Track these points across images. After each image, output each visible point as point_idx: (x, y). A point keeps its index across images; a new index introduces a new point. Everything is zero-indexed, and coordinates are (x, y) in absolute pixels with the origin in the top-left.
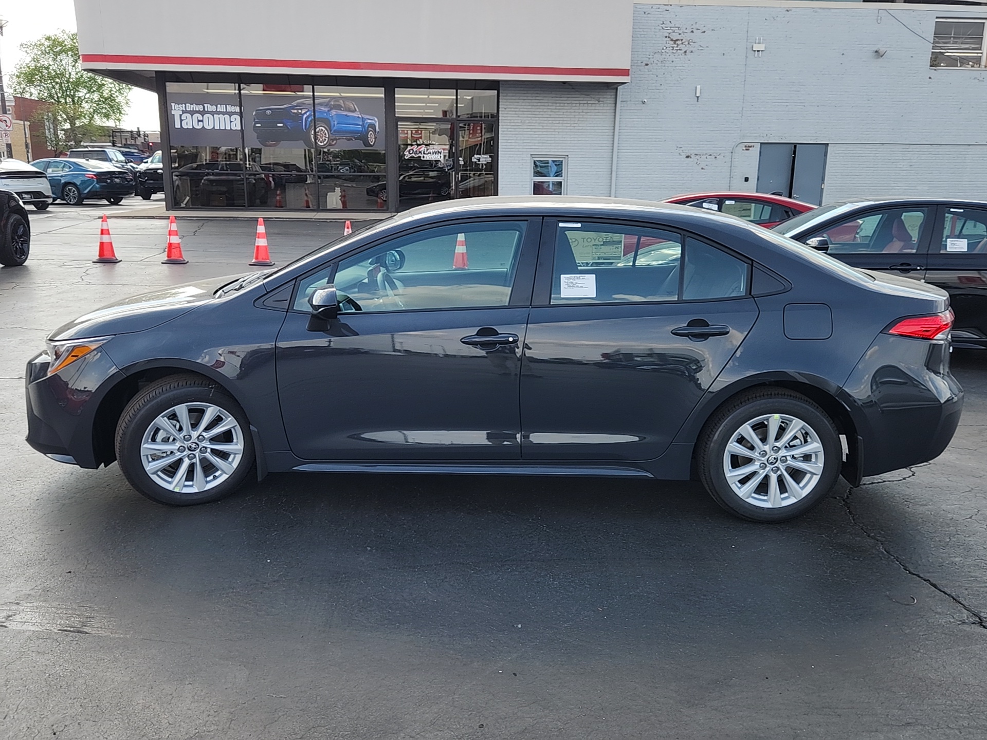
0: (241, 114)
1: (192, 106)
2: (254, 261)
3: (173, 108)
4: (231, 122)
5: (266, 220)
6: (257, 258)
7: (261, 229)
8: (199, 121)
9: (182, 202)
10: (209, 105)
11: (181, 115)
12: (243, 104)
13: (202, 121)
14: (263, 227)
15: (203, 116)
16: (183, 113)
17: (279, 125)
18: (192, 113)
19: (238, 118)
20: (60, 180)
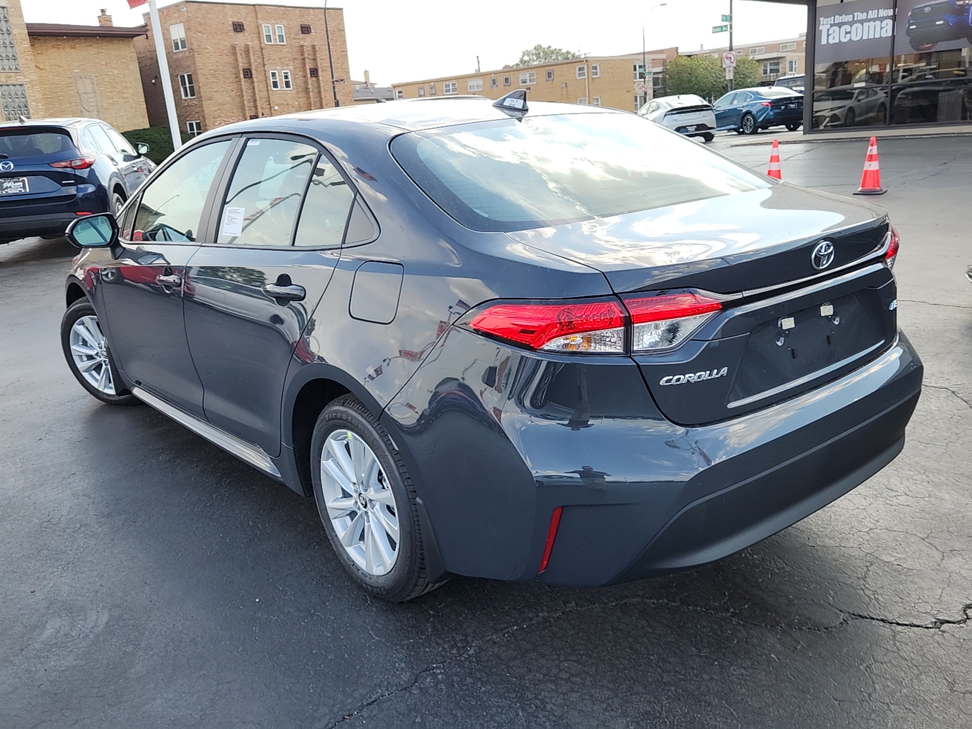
0: (894, 18)
1: (841, 17)
2: (860, 189)
3: (821, 23)
4: (882, 28)
5: (879, 139)
6: (863, 186)
7: (874, 150)
8: (847, 33)
9: (821, 124)
10: (859, 13)
11: (828, 30)
12: (897, 6)
13: (850, 32)
14: (875, 148)
15: (851, 27)
16: (831, 27)
17: (937, 23)
18: (840, 25)
19: (890, 22)
20: (742, 110)
